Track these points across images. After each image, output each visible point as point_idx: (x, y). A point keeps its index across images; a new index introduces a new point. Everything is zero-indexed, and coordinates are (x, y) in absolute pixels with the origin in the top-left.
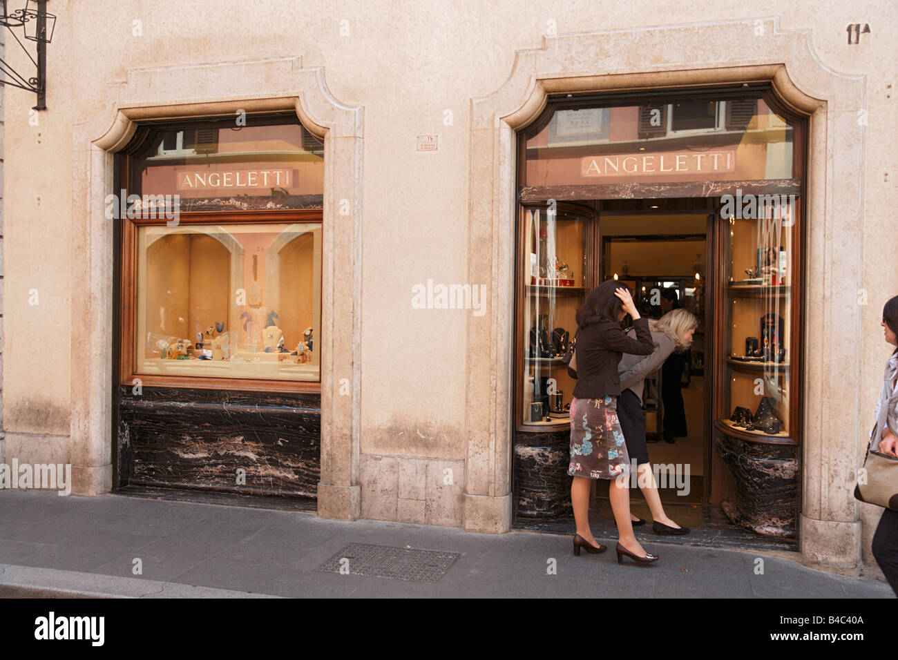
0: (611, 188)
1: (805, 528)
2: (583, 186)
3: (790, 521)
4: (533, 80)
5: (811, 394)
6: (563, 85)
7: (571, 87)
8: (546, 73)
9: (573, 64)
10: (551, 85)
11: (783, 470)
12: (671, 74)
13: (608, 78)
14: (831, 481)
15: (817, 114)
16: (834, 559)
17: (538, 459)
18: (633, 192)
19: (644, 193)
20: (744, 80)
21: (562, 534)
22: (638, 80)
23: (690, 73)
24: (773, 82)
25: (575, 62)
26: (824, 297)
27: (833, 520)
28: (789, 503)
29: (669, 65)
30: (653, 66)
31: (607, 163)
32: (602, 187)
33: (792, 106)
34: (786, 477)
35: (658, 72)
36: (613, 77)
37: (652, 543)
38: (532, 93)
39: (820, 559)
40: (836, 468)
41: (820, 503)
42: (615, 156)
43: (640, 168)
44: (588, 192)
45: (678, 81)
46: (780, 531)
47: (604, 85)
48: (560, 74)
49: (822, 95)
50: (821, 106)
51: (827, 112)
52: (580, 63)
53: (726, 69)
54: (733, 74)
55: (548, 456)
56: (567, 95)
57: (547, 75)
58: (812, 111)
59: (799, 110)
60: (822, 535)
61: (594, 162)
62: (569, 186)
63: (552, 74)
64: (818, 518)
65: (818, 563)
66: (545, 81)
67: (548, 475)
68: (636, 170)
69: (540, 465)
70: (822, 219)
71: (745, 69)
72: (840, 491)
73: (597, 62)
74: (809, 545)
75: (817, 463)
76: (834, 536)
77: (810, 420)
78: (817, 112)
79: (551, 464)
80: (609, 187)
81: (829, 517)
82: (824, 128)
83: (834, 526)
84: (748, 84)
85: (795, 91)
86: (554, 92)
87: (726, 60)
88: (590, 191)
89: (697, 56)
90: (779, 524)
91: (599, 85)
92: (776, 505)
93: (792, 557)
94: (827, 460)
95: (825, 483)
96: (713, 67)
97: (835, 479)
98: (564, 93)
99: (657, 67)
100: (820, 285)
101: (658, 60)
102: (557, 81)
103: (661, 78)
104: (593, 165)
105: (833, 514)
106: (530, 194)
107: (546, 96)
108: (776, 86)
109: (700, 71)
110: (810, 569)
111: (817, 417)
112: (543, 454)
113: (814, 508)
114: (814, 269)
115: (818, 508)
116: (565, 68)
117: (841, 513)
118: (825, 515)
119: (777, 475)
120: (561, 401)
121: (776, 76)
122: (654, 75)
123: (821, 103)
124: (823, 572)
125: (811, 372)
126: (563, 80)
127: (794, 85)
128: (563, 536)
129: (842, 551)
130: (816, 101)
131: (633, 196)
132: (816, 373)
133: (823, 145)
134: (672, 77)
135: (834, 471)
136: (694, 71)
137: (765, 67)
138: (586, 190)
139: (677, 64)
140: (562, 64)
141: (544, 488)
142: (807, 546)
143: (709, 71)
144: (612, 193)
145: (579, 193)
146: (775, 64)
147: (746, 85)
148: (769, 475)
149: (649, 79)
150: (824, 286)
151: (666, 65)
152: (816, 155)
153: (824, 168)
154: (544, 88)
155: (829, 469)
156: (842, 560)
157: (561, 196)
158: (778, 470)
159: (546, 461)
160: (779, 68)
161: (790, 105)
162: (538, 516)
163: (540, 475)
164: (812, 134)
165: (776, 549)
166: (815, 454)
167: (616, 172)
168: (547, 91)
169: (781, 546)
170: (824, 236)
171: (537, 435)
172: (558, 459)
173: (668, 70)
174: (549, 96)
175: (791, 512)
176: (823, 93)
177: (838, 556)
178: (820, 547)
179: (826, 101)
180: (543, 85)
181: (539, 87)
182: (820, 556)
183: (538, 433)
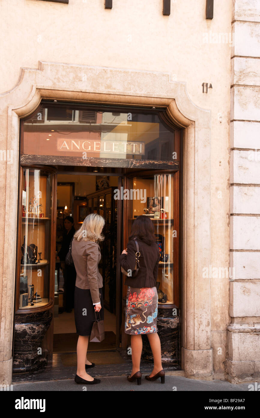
0: (78, 159)
1: (186, 355)
2: (61, 157)
3: (174, 353)
4: (34, 89)
5: (188, 280)
6: (53, 94)
7: (58, 96)
8: (42, 85)
9: (59, 82)
10: (46, 93)
11: (172, 323)
12: (116, 96)
13: (80, 94)
14: (199, 327)
15: (190, 128)
16: (201, 372)
17: (28, 331)
18: (91, 162)
19: (97, 164)
20: (154, 105)
21: (47, 380)
22: (98, 97)
23: (127, 97)
24: (168, 108)
25: (61, 81)
26: (194, 226)
27: (200, 349)
28: (173, 342)
29: (115, 91)
30: (106, 90)
31: (73, 143)
32: (72, 158)
33: (177, 122)
34: (173, 327)
35: (109, 94)
36: (83, 93)
37: (104, 377)
38: (34, 96)
39: (195, 373)
40: (201, 320)
41: (194, 340)
42: (78, 140)
43: (92, 148)
44: (64, 161)
45: (120, 101)
46: (170, 359)
47: (78, 97)
48: (51, 87)
49: (192, 118)
50: (192, 124)
51: (195, 127)
52: (63, 82)
53: (146, 98)
54: (149, 101)
55: (35, 329)
56: (54, 100)
57: (43, 86)
58: (187, 126)
59: (180, 124)
60: (196, 358)
61: (65, 142)
62: (52, 156)
63: (46, 86)
64: (193, 349)
65: (194, 375)
66: (42, 90)
67: (34, 342)
68: (90, 149)
69: (30, 335)
70: (193, 184)
71: (155, 99)
72: (203, 332)
73: (74, 83)
74: (189, 365)
75: (192, 318)
76: (201, 358)
77: (188, 294)
78: (189, 127)
79: (36, 334)
80: (76, 158)
81: (199, 348)
82: (193, 135)
83: (201, 353)
84: (155, 107)
85: (180, 114)
86: (46, 97)
87: (146, 93)
88: (65, 160)
89: (130, 88)
90: (168, 355)
91: (75, 98)
92: (166, 344)
93: (179, 374)
94: (197, 315)
95: (196, 328)
96: (139, 96)
97: (201, 326)
98: (53, 99)
99: (109, 91)
100: (192, 220)
101: (109, 87)
102: (50, 91)
103: (111, 98)
104: (64, 144)
105: (200, 346)
106: (27, 159)
107: (41, 99)
108: (170, 110)
109: (132, 97)
110: (190, 379)
111: (192, 292)
112: (32, 327)
113: (191, 344)
114: (189, 210)
115: (193, 343)
116: (54, 84)
117: (204, 345)
118: (196, 347)
119: (168, 326)
120: (33, 291)
121: (170, 105)
122: (107, 96)
123: (192, 122)
124: (196, 380)
125: (188, 267)
126: (54, 91)
127: (179, 111)
128: (48, 381)
129: (205, 367)
130: (189, 121)
131: (90, 165)
132: (191, 268)
133: (193, 145)
134: (117, 98)
135: (200, 321)
136: (129, 97)
137: (165, 99)
138: (62, 159)
139: (120, 91)
140: (52, 81)
141: (30, 351)
142: (188, 367)
143: (137, 97)
144: (79, 162)
145: (59, 161)
146: (170, 99)
147: (154, 107)
148: (164, 327)
149: (104, 97)
150: (194, 220)
151: (114, 91)
152: (189, 149)
153: (194, 157)
154: (41, 94)
155: (198, 321)
156: (205, 371)
157: (47, 162)
158: (169, 323)
159: (34, 332)
160: (172, 101)
161: (176, 121)
162: (27, 371)
163: (29, 343)
164: (187, 138)
165: (171, 370)
166: (191, 313)
167: (78, 149)
168: (42, 96)
169: (172, 368)
170: (194, 193)
171: (27, 315)
172: (41, 330)
173: (115, 94)
174: (42, 99)
175: (174, 348)
176: (193, 117)
177: (203, 369)
178: (195, 366)
179: (195, 121)
180: (40, 92)
181: (38, 93)
182: (195, 371)
183: (28, 314)
